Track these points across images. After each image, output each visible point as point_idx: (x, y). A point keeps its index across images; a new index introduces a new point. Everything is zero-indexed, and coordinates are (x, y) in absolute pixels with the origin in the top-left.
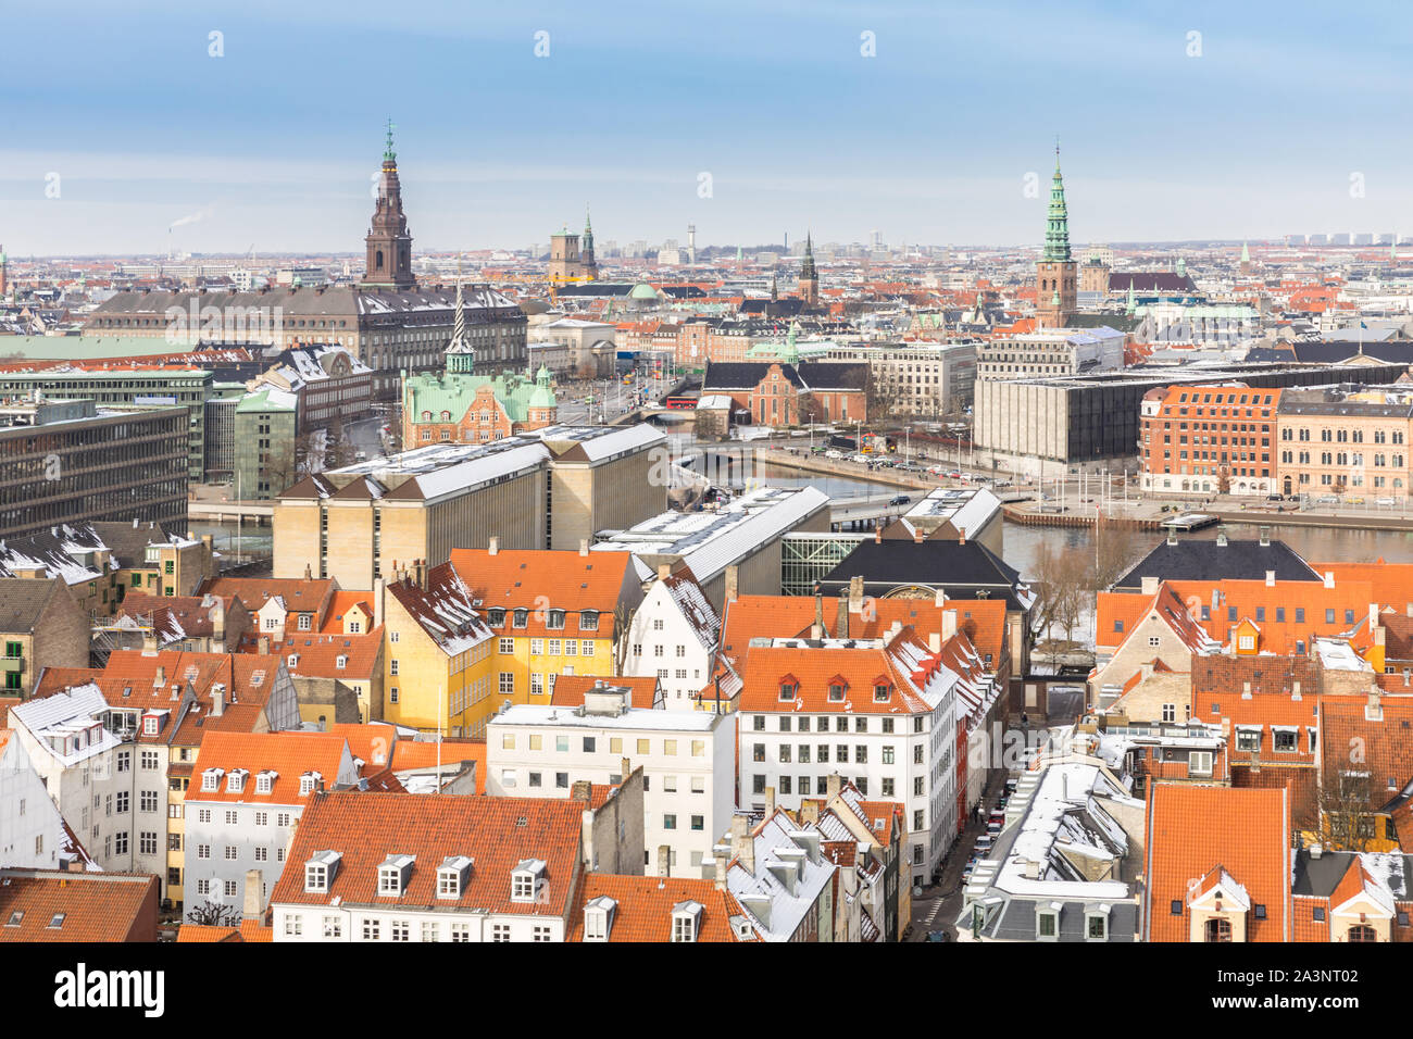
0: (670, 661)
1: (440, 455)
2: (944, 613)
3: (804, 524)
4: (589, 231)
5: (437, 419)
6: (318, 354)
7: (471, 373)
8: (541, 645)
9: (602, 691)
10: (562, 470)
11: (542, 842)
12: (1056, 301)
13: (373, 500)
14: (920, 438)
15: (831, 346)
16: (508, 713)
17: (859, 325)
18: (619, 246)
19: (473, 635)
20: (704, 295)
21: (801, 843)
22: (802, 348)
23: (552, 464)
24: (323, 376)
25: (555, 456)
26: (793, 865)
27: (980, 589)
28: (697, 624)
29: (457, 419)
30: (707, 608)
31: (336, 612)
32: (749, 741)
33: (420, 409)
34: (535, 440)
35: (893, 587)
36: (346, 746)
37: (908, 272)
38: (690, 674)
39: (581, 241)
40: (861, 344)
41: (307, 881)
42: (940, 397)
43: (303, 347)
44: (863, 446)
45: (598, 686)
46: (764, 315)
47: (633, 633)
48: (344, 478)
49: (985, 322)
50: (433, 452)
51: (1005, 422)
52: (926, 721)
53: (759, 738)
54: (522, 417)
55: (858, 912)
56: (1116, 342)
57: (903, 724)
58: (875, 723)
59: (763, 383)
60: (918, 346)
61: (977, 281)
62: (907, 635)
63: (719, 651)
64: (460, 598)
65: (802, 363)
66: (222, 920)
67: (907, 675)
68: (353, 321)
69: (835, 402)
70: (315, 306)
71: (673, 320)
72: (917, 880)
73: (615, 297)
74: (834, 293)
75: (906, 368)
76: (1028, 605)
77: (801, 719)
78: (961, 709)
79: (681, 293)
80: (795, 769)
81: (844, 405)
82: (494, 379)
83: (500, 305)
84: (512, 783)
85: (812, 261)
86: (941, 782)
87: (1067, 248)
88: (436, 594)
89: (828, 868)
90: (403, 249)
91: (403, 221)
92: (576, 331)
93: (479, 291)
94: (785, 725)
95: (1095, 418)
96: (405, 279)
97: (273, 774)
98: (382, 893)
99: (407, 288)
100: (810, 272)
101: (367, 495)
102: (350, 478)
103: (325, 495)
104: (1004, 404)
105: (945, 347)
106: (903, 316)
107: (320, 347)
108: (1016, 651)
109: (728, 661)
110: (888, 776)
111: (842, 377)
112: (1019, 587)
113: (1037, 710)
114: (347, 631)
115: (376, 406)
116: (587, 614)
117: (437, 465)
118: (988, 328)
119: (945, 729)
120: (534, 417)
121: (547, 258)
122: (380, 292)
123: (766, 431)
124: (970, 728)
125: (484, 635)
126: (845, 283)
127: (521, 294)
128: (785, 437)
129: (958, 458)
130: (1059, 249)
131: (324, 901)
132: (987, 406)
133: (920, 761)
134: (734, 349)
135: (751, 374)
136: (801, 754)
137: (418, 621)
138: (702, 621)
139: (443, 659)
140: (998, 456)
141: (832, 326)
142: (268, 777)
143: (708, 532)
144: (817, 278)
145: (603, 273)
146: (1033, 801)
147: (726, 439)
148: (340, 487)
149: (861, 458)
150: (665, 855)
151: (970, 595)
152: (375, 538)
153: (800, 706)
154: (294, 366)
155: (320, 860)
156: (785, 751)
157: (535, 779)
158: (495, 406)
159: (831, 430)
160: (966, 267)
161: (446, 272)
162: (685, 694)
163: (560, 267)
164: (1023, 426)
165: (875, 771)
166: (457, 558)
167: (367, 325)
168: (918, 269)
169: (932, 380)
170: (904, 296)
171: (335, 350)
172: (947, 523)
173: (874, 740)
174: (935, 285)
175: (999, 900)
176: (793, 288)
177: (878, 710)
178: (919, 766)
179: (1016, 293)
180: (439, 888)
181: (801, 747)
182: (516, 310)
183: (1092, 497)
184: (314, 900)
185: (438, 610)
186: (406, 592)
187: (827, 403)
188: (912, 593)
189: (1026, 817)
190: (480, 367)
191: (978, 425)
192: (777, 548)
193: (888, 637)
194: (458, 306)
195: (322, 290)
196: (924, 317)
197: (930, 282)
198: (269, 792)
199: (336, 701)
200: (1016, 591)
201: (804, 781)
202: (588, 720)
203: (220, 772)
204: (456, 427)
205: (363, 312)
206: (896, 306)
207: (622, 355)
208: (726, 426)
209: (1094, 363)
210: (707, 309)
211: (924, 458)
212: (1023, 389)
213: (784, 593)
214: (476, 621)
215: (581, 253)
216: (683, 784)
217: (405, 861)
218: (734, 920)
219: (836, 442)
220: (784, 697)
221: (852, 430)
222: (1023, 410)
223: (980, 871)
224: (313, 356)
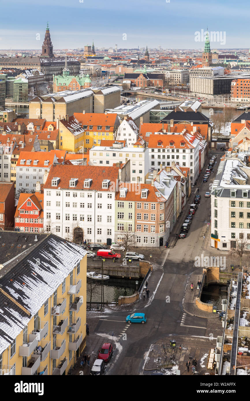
0: (127, 137)
1: (68, 93)
2: (193, 127)
3: (154, 108)
4: (93, 45)
5: (62, 85)
6: (31, 71)
7: (69, 75)
8: (96, 133)
9: (117, 143)
10: (96, 96)
11: (109, 176)
12: (207, 61)
13: (53, 102)
14: (177, 90)
15: (154, 70)
16: (94, 148)
17: (159, 66)
18: (99, 49)
19: (80, 131)
20: (121, 59)
21: (169, 176)
22: (147, 70)
23: (94, 95)
24: (33, 75)
25: (95, 93)
26: (169, 181)
27: (200, 122)
28: (133, 129)
29: (67, 85)
30: (136, 126)
31: (46, 126)
32: (151, 154)
33: (58, 83)
34: (90, 90)
35: (179, 121)
36: (55, 155)
37: (169, 55)
38: (132, 140)
39: (91, 48)
40: (161, 70)
41: (52, 184)
42: (181, 81)
43: (28, 69)
44: (163, 91)
45: (116, 142)
46: (136, 64)
47: (118, 131)
48: (46, 97)
49: (190, 65)
50: (66, 92)
51: (198, 86)
52: (193, 150)
53: (153, 154)
54: (83, 85)
55: (181, 191)
56: (222, 70)
57: (188, 151)
58: (181, 151)
59: (138, 78)
60: (175, 70)
61: (186, 56)
62: (187, 132)
63: (139, 135)
64: (77, 123)
65: (148, 73)
66: (25, 192)
67: (188, 140)
68: (39, 64)
69: (156, 82)
70: (30, 60)
71: (115, 64)
72: (192, 184)
73: (100, 59)
74: (152, 59)
75: (172, 75)
76: (212, 125)
77: (163, 150)
78: (200, 148)
79: (116, 59)
80: (162, 160)
81: (158, 82)
82: (75, 77)
83: (74, 61)
84: (95, 163)
85: (148, 52)
86: (196, 163)
87: (210, 50)
88: (71, 122)
89: (175, 182)
90: (51, 49)
91: (51, 43)
92: (92, 66)
93: (69, 58)
94: (159, 151)
95: (220, 86)
96: (51, 55)
97: (38, 161)
98: (70, 186)
99: (52, 57)
100: (147, 54)
101: (52, 101)
102: (47, 97)
103: (41, 101)
104: (198, 83)
105: (181, 71)
106: (170, 64)
107: (32, 69)
108: (209, 135)
109: (141, 137)
110: (184, 162)
111: (158, 77)
112: (210, 122)
113: (214, 148)
114: (49, 130)
115: (45, 82)
116: (107, 127)
117: (68, 95)
118: (191, 66)
119: (197, 152)
120: (86, 85)
121: (82, 51)
122: (46, 58)
123: (139, 88)
124: (201, 152)
125: (82, 131)
126: (154, 57)
127: (77, 59)
128: (144, 89)
129: (187, 94)
130: (208, 50)
131: (57, 188)
132: (193, 83)
133: (192, 159)
134: (130, 70)
135: (136, 76)
136: (163, 157)
137: (67, 128)
138: (135, 128)
139: (73, 136)
140: (197, 94)
141: (153, 66)
142: (36, 161)
143: (133, 109)
144: (149, 56)
145: (96, 54)
146: (225, 167)
147: (130, 90)
148: (45, 99)
149: (163, 94)
150: (139, 179)
151: (198, 123)
152: (54, 110)
153: (163, 147)
154: (26, 73)
155: (55, 179)
156: (159, 157)
157: (101, 162)
158: (76, 82)
159: (155, 88)
160: (182, 54)
161: (58, 54)
162: (131, 144)
163: (87, 53)
164: (202, 88)
165: (181, 161)
166: (75, 115)
167: (42, 65)
168: (171, 54)
169: (178, 77)
170: (170, 60)
171: (35, 70)
172: (190, 108)
173: (181, 154)
174: (176, 57)
175: (221, 189)
176: (142, 58)
177: (182, 148)
178: (192, 160)
179: (196, 59)
180: (84, 185)
181: (163, 156)
182: (78, 62)
183: (220, 102)
184: (54, 188)
185: (71, 126)
186: (64, 122)
187: (154, 82)
188: (184, 123)
189: (224, 171)
190: (71, 74)
191: (191, 87)
192: (149, 113)
193: (183, 132)
194: (66, 61)
195: (32, 57)
196: (175, 64)
197: (175, 57)
198: (37, 164)
199: (48, 145)
200: (209, 123)
201: (164, 163)
202: (114, 150)
203: (25, 160)
204: (67, 87)
205: (42, 62)
206: (168, 62)
207: (103, 72)
208: (130, 87)
209: (217, 74)
210: (123, 62)
211: (178, 94)
212: (202, 80)
213: (150, 122)
214: (80, 128)
215: (91, 50)
216: (137, 163)
217: (76, 180)
218: (156, 193)
219: (156, 91)
220: (159, 145)
221: (160, 88)
222: (202, 84)
223: (215, 183)
224: (30, 71)
